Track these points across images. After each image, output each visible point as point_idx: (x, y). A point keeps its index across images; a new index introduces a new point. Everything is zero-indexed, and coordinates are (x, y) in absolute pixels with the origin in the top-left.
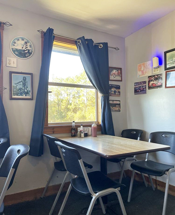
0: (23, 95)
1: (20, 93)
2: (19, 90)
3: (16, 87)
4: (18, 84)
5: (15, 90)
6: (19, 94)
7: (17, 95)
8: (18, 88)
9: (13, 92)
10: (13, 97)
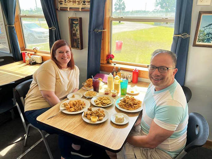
0: (210, 41)
1: (208, 39)
2: (206, 35)
3: (204, 31)
4: (207, 28)
5: (201, 35)
6: (205, 41)
7: (203, 41)
8: (206, 32)
9: (198, 38)
10: (197, 43)
